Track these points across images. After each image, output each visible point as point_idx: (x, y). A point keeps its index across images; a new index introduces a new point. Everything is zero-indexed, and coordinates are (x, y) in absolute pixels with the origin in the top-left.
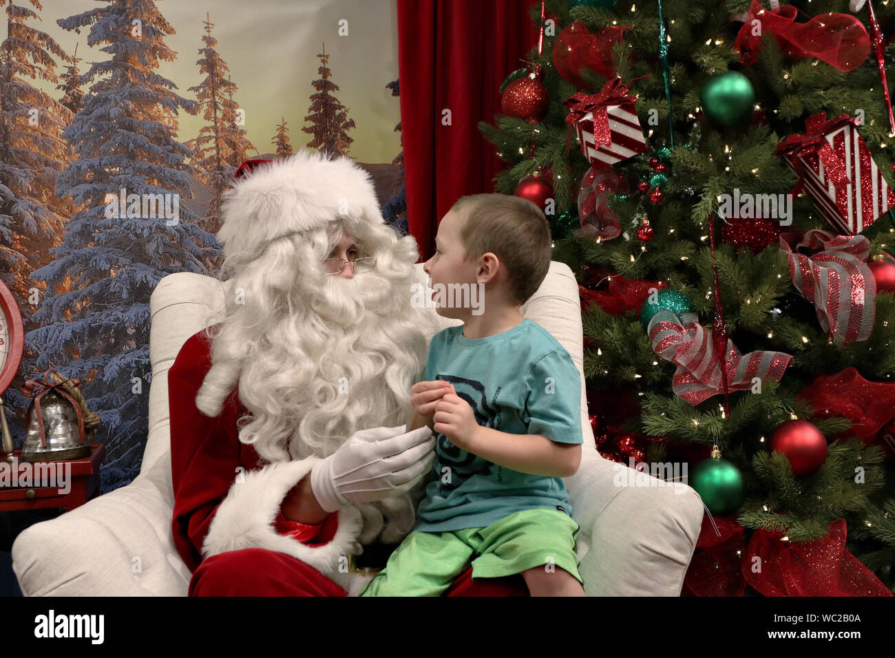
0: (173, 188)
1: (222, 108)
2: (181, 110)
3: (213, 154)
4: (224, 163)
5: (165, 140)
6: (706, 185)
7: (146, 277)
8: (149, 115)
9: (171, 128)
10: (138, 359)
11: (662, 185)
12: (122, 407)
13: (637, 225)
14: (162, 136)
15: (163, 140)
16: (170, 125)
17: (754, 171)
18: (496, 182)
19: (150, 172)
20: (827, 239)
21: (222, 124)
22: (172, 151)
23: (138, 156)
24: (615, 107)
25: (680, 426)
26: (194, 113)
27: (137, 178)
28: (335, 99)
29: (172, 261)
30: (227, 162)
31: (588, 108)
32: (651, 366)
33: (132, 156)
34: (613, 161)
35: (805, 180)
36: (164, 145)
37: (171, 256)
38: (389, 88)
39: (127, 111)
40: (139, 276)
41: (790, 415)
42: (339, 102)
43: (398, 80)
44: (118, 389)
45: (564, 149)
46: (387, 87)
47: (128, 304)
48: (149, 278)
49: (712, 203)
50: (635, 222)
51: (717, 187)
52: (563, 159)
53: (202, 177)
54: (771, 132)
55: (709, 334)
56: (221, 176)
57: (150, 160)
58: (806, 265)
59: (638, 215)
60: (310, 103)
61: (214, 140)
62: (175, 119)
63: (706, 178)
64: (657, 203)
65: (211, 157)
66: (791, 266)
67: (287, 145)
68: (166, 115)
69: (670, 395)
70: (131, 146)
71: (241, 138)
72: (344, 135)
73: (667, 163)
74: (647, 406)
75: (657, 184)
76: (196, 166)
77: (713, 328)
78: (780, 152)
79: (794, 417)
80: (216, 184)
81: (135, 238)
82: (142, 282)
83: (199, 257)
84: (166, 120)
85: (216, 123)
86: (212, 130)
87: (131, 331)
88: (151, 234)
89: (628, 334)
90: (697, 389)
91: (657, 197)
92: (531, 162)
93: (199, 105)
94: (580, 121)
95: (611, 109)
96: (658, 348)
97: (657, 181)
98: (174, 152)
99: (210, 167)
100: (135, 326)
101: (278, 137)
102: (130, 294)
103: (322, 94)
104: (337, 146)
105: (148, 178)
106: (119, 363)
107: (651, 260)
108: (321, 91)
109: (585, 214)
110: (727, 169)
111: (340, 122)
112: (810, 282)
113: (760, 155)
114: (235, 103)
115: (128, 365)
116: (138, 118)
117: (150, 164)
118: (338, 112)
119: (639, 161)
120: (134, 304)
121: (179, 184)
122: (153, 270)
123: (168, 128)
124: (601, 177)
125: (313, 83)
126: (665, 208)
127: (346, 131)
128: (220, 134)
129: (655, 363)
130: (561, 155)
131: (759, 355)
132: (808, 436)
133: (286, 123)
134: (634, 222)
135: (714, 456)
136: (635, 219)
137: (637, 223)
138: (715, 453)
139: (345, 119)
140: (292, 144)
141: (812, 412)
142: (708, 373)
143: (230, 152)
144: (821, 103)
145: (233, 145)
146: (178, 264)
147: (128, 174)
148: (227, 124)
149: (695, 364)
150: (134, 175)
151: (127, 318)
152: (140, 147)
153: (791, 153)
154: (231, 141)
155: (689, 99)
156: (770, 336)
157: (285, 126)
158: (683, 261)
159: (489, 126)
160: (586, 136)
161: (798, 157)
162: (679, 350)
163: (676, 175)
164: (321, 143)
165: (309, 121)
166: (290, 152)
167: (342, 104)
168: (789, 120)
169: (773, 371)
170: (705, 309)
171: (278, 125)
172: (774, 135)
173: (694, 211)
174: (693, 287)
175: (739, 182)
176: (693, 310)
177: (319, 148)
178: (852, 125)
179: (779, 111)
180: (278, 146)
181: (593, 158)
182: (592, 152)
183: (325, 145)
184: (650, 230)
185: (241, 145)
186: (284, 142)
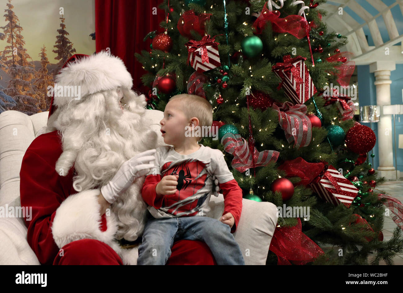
1: (16, 38)
3: (11, 59)
4: (16, 63)
6: (244, 81)
11: (227, 81)
17: (263, 77)
18: (142, 79)
20: (291, 105)
24: (210, 47)
26: (2, 39)
28: (67, 39)
30: (18, 63)
31: (198, 46)
34: (207, 69)
35: (284, 83)
38: (91, 36)
41: (278, 176)
43: (95, 33)
45: (181, 64)
46: (90, 35)
51: (249, 83)
52: (180, 68)
53: (6, 69)
54: (269, 62)
55: (247, 143)
56: (14, 69)
58: (284, 116)
59: (217, 93)
60: (56, 40)
61: (11, 53)
63: (243, 79)
64: (225, 88)
65: (10, 61)
66: (279, 116)
67: (46, 58)
69: (231, 168)
71: (24, 52)
73: (228, 72)
75: (225, 80)
76: (3, 64)
77: (249, 141)
78: (273, 70)
79: (280, 177)
80: (13, 73)
83: (3, 107)
85: (13, 45)
86: (10, 48)
90: (242, 166)
91: (225, 86)
92: (165, 70)
93: (5, 36)
94: (195, 51)
95: (208, 47)
96: (226, 149)
97: (225, 79)
99: (10, 65)
101: (41, 53)
103: (61, 36)
108: (61, 35)
109: (190, 92)
111: (69, 49)
112: (285, 122)
113: (267, 70)
114: (22, 36)
118: (68, 45)
119: (216, 70)
124: (199, 77)
125: (58, 30)
127: (72, 54)
131: (267, 152)
132: (287, 184)
133: (45, 47)
134: (214, 96)
135: (251, 193)
136: (215, 94)
137: (216, 96)
139: (71, 48)
140: (48, 57)
141: (286, 175)
142: (247, 160)
143: (19, 58)
144: (287, 51)
145: (21, 55)
148: (18, 46)
149: (243, 156)
153: (278, 70)
155: (237, 46)
156: (262, 145)
157: (45, 49)
158: (233, 113)
159: (140, 55)
160: (197, 58)
161: (282, 72)
162: (236, 149)
163: (231, 77)
164: (61, 58)
165: (56, 48)
166: (47, 61)
167: (70, 41)
168: (276, 57)
169: (273, 158)
170: (244, 133)
171: (41, 48)
172: (270, 63)
173: (241, 92)
174: (237, 124)
175: (257, 81)
176: (239, 133)
177: (60, 60)
178: (303, 60)
179: (272, 53)
180: (41, 58)
181: (198, 68)
182: (198, 65)
183: (63, 59)
184: (222, 99)
185: (24, 56)
186: (44, 56)
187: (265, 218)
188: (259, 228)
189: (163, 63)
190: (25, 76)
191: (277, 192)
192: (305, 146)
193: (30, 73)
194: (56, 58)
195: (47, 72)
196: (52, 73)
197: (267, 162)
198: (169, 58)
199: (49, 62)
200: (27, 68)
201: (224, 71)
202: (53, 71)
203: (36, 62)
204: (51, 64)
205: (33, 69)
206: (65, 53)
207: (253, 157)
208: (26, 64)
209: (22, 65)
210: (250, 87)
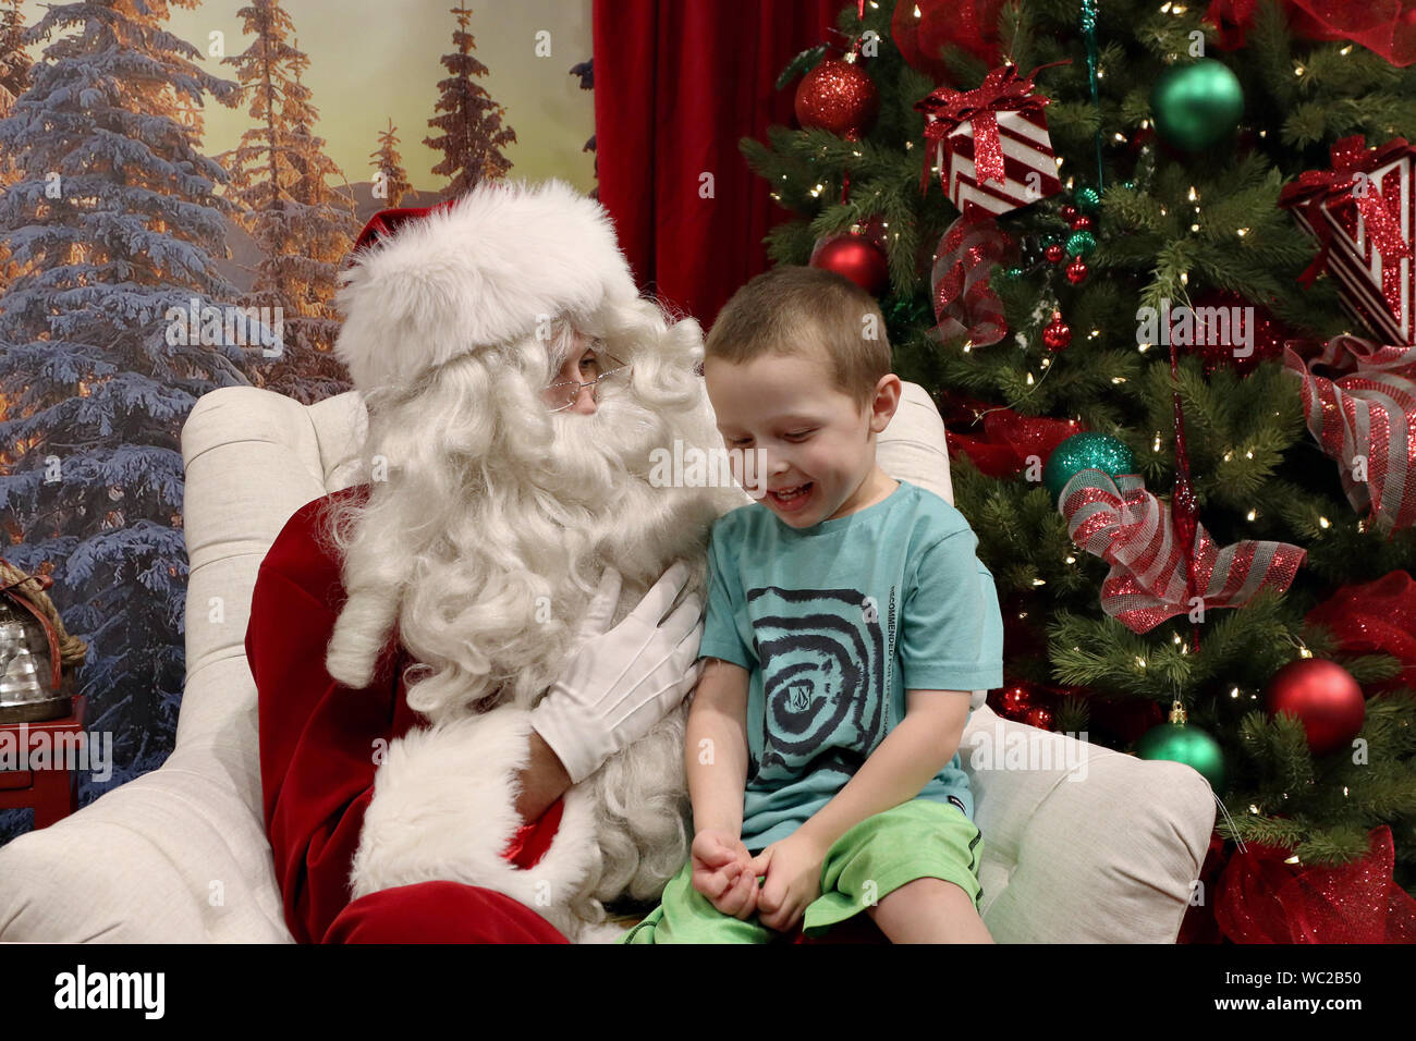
0: (194, 238)
1: (282, 97)
2: (208, 97)
3: (266, 180)
4: (284, 196)
5: (181, 151)
6: (1160, 254)
7: (143, 396)
8: (151, 105)
9: (190, 130)
10: (126, 545)
11: (1087, 252)
12: (99, 632)
13: (1041, 321)
14: (174, 143)
15: (177, 150)
16: (190, 124)
17: (1241, 233)
18: (769, 244)
19: (152, 207)
20: (1363, 351)
21: (282, 126)
22: (192, 172)
23: (131, 178)
24: (1012, 114)
25: (1115, 669)
26: (232, 104)
27: (128, 218)
28: (481, 90)
29: (191, 370)
30: (291, 194)
31: (964, 115)
32: (1063, 564)
33: (120, 178)
34: (1001, 208)
35: (1331, 252)
36: (179, 160)
37: (190, 360)
38: (575, 75)
39: (111, 96)
40: (132, 396)
41: (1299, 650)
42: (489, 96)
43: (592, 61)
44: (92, 599)
45: (907, 186)
46: (572, 72)
47: (111, 445)
48: (150, 399)
49: (1174, 283)
50: (1037, 315)
51: (1181, 259)
52: (906, 204)
53: (247, 220)
54: (1269, 167)
55: (1167, 510)
56: (279, 219)
57: (154, 186)
58: (1329, 396)
59: (1043, 304)
60: (438, 96)
61: (267, 154)
62: (198, 114)
63: (1159, 243)
64: (1077, 282)
65: (263, 186)
66: (1305, 398)
67: (397, 169)
68: (181, 105)
69: (1099, 615)
70: (119, 159)
71: (316, 152)
72: (496, 154)
73: (1094, 215)
74: (1059, 633)
75: (1079, 250)
76: (236, 200)
77: (1173, 503)
78: (1288, 201)
79: (1305, 653)
80: (271, 234)
81: (124, 327)
82: (137, 405)
83: (238, 364)
84: (182, 115)
85: (271, 124)
86: (264, 136)
87: (116, 495)
88: (152, 320)
89: (1025, 509)
90: (1144, 604)
91: (1077, 273)
92: (848, 209)
93: (241, 90)
94: (950, 136)
95: (1005, 117)
96: (1078, 535)
97: (1078, 245)
98: (196, 174)
99: (260, 203)
100: (123, 486)
101: (381, 153)
102: (115, 427)
103: (457, 80)
104: (483, 171)
105: (148, 218)
106: (93, 551)
107: (1059, 383)
108: (457, 75)
109: (944, 300)
110: (1195, 228)
111: (490, 131)
112: (1332, 422)
113: (1256, 205)
114: (307, 90)
115: (110, 556)
116: (131, 110)
117: (154, 194)
118: (486, 114)
119: (1045, 210)
120: (121, 446)
121: (205, 231)
122: (156, 384)
123: (184, 129)
124: (977, 236)
125: (444, 59)
126: (1087, 293)
127: (500, 148)
128: (279, 144)
129: (1071, 560)
130: (901, 197)
131: (1250, 550)
132: (1332, 686)
133: (395, 129)
134: (1035, 315)
135: (1175, 720)
136: (1038, 310)
137: (1041, 317)
138: (1177, 714)
139: (498, 127)
140: (405, 168)
141: (1335, 645)
142: (1164, 578)
143: (297, 176)
145: (301, 164)
146: (201, 375)
147: (112, 209)
148: (290, 127)
149: (1144, 563)
150: (123, 212)
151: (108, 472)
152: (134, 161)
153: (1307, 203)
154: (298, 159)
155: (1132, 105)
156: (1251, 517)
157: (393, 135)
158: (1115, 385)
159: (760, 146)
160: (960, 164)
161: (1322, 211)
162: (1116, 538)
163: (1108, 235)
164: (456, 168)
165: (436, 128)
166: (404, 182)
167: (493, 99)
168: (1301, 146)
169: (1274, 575)
170: (1155, 468)
171: (381, 132)
172: (1275, 173)
173: (1143, 298)
174: (1133, 430)
175: (1216, 251)
176: (1135, 468)
177: (454, 175)
178: (1413, 158)
179: (1284, 130)
180: (381, 170)
181: (967, 202)
182: (966, 193)
183: (464, 172)
184: (1064, 330)
185: (315, 164)
186: (392, 162)
187: (1154, 827)
188: (1127, 867)
190: (320, 245)
191: (1283, 717)
193: (338, 229)
194: (436, 170)
197: (1249, 590)
198: (863, 161)
199: (409, 186)
200: (325, 211)
201: (1077, 210)
203: (359, 190)
204: (418, 192)
205: (348, 215)
206: (473, 147)
207: (1189, 569)
208: (322, 196)
209: (307, 202)
210: (1184, 277)
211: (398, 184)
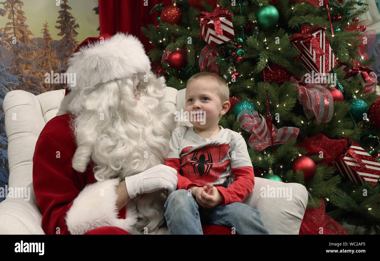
1: (17, 14)
4: (18, 41)
6: (260, 54)
11: (242, 54)
17: (279, 49)
21: (17, 21)
24: (223, 18)
25: (254, 161)
26: (3, 15)
28: (70, 14)
30: (20, 40)
31: (211, 18)
34: (220, 42)
35: (303, 55)
38: (94, 10)
41: (298, 154)
42: (72, 15)
43: (98, 7)
49: (264, 62)
51: (266, 56)
53: (8, 47)
54: (286, 33)
55: (265, 120)
56: (16, 47)
58: (303, 90)
59: (231, 67)
60: (59, 15)
61: (13, 29)
63: (259, 52)
64: (240, 62)
66: (298, 91)
67: (48, 34)
71: (26, 29)
72: (74, 31)
76: (4, 42)
77: (267, 118)
78: (292, 41)
79: (300, 155)
80: (14, 51)
83: (6, 86)
85: (14, 21)
86: (12, 24)
89: (228, 120)
90: (260, 144)
91: (240, 59)
92: (175, 44)
93: (5, 11)
94: (208, 24)
95: (221, 19)
96: (244, 126)
97: (240, 52)
99: (11, 42)
101: (44, 29)
103: (64, 11)
104: (71, 35)
108: (64, 9)
109: (202, 67)
111: (72, 24)
112: (304, 96)
113: (285, 42)
114: (23, 12)
118: (71, 20)
119: (230, 43)
124: (212, 51)
125: (60, 5)
126: (242, 64)
127: (75, 29)
128: (16, 27)
131: (286, 129)
132: (308, 163)
133: (47, 23)
134: (229, 70)
135: (270, 173)
136: (229, 69)
137: (231, 71)
138: (271, 171)
139: (74, 24)
141: (306, 153)
142: (265, 138)
143: (21, 35)
144: (304, 21)
145: (22, 32)
148: (19, 22)
149: (260, 133)
153: (296, 41)
154: (21, 30)
155: (252, 17)
157: (47, 25)
158: (248, 88)
159: (146, 29)
160: (210, 31)
161: (300, 44)
162: (253, 127)
163: (246, 50)
164: (64, 34)
165: (58, 23)
166: (50, 38)
168: (293, 27)
169: (293, 135)
170: (260, 109)
171: (44, 24)
172: (287, 34)
173: (258, 65)
174: (253, 100)
175: (273, 54)
176: (256, 109)
177: (63, 36)
178: (323, 30)
179: (289, 23)
180: (44, 34)
181: (211, 41)
182: (211, 38)
183: (66, 35)
184: (237, 74)
185: (26, 32)
186: (47, 32)
187: (296, 201)
188: (289, 212)
189: (173, 37)
190: (28, 54)
191: (298, 171)
192: (327, 121)
193: (33, 50)
194: (59, 35)
195: (50, 49)
196: (55, 51)
197: (287, 139)
198: (179, 32)
199: (51, 39)
200: (29, 45)
201: (238, 43)
202: (57, 48)
203: (39, 39)
204: (54, 41)
205: (35, 46)
207: (271, 134)
208: (28, 41)
209: (24, 43)
210: (267, 60)
211: (49, 38)
